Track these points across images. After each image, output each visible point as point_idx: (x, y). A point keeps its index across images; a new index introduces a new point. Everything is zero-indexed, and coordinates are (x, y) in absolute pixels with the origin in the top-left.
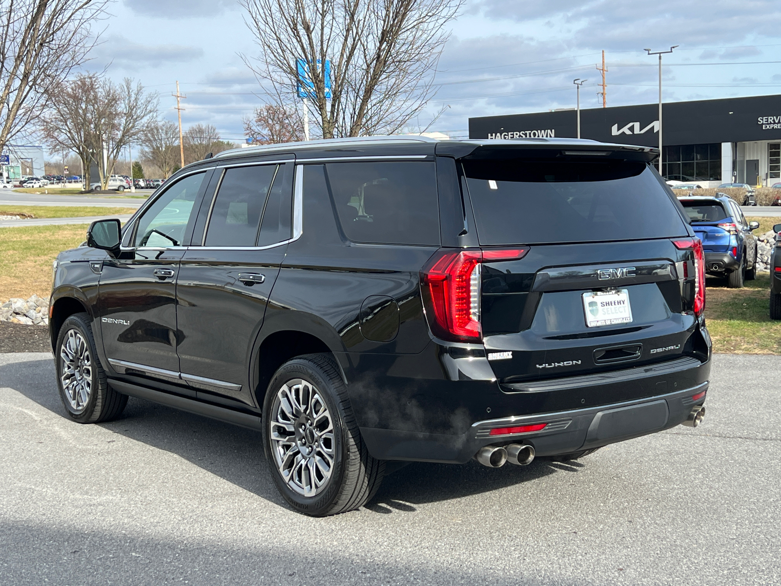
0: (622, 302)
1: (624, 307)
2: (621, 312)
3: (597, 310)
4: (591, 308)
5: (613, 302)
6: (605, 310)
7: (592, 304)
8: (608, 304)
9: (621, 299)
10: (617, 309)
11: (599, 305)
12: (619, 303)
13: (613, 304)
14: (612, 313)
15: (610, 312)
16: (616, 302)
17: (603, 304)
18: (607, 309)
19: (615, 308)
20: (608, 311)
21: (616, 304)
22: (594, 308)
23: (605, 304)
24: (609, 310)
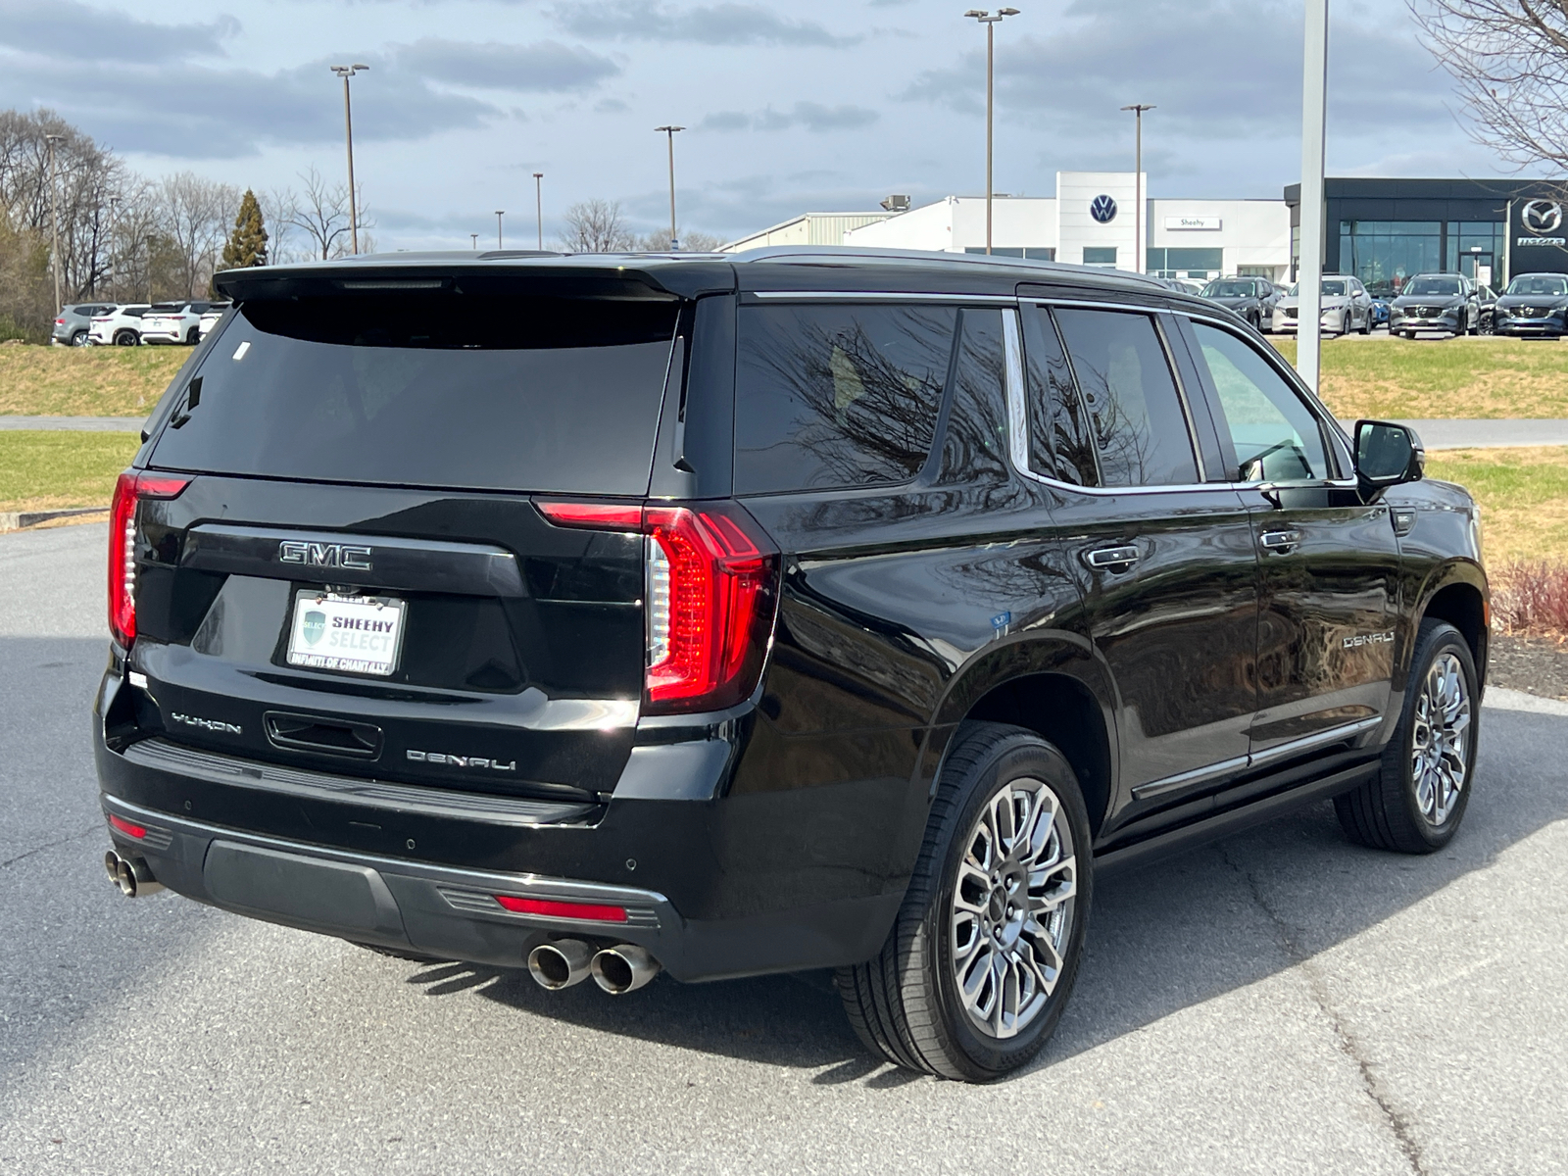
0: (384, 628)
1: (386, 639)
2: (374, 649)
3: (322, 631)
4: (309, 625)
5: (363, 623)
6: (339, 637)
7: (313, 616)
8: (350, 623)
9: (384, 620)
10: (368, 639)
11: (329, 621)
12: (378, 626)
13: (362, 626)
14: (353, 646)
15: (348, 643)
16: (371, 623)
17: (338, 622)
18: (344, 634)
19: (363, 636)
20: (343, 639)
21: (370, 627)
22: (317, 626)
23: (343, 622)
24: (349, 638)
